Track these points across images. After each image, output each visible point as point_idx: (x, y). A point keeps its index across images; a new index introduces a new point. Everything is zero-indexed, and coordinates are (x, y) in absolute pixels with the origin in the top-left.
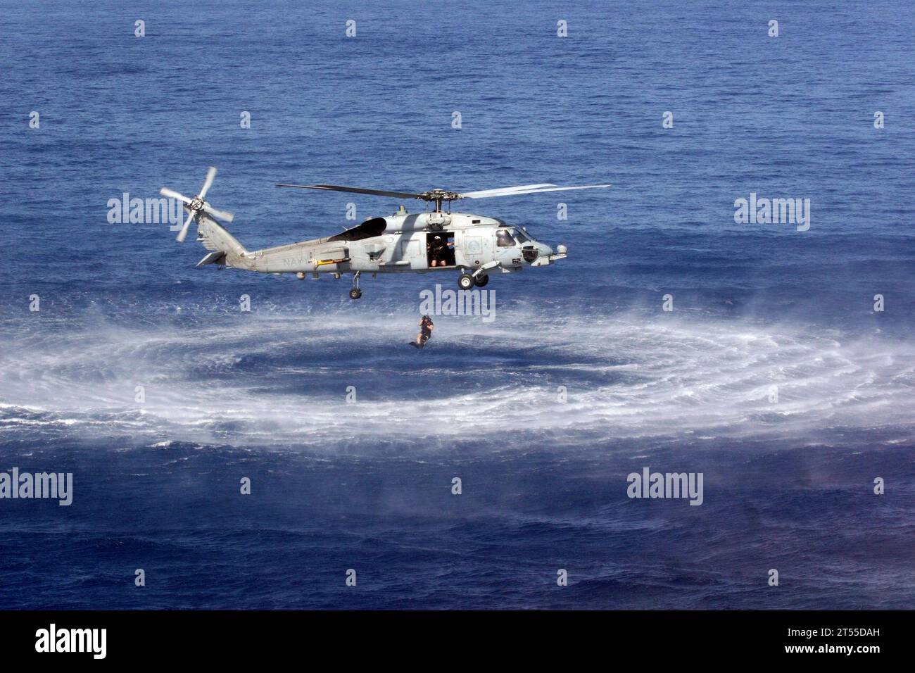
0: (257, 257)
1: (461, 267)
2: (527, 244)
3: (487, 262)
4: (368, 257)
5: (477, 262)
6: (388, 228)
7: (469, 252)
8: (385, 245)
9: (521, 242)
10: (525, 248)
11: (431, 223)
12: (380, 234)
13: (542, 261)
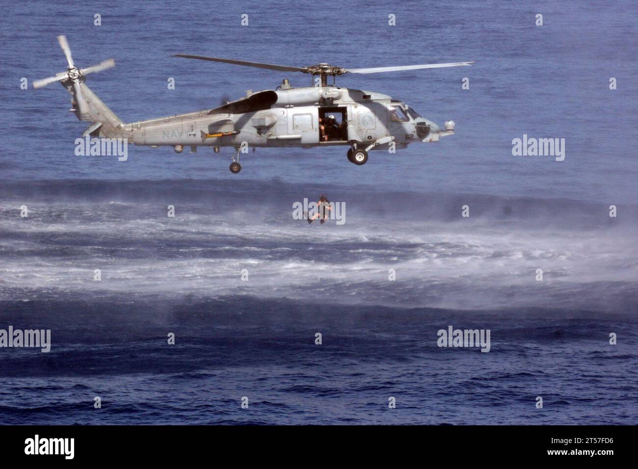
0: (135, 129)
1: (353, 142)
2: (419, 120)
3: (380, 138)
4: (255, 131)
5: (370, 137)
6: (279, 101)
7: (363, 127)
8: (276, 119)
9: (414, 118)
10: (418, 124)
11: (326, 97)
12: (269, 108)
13: (433, 137)
